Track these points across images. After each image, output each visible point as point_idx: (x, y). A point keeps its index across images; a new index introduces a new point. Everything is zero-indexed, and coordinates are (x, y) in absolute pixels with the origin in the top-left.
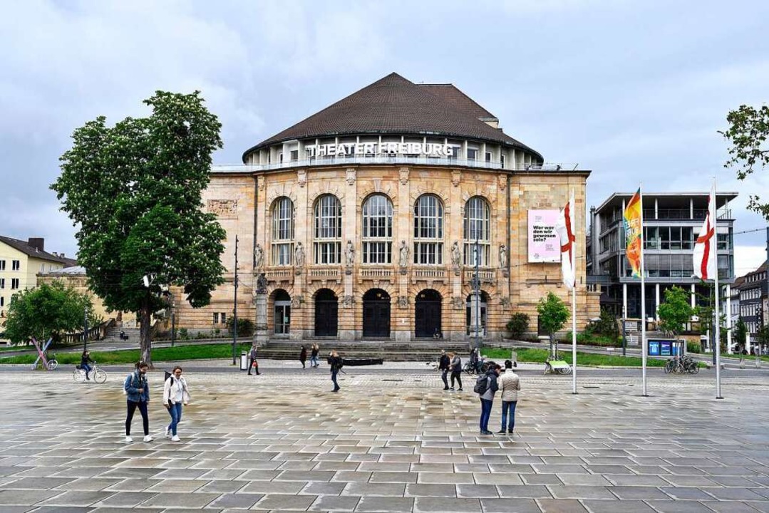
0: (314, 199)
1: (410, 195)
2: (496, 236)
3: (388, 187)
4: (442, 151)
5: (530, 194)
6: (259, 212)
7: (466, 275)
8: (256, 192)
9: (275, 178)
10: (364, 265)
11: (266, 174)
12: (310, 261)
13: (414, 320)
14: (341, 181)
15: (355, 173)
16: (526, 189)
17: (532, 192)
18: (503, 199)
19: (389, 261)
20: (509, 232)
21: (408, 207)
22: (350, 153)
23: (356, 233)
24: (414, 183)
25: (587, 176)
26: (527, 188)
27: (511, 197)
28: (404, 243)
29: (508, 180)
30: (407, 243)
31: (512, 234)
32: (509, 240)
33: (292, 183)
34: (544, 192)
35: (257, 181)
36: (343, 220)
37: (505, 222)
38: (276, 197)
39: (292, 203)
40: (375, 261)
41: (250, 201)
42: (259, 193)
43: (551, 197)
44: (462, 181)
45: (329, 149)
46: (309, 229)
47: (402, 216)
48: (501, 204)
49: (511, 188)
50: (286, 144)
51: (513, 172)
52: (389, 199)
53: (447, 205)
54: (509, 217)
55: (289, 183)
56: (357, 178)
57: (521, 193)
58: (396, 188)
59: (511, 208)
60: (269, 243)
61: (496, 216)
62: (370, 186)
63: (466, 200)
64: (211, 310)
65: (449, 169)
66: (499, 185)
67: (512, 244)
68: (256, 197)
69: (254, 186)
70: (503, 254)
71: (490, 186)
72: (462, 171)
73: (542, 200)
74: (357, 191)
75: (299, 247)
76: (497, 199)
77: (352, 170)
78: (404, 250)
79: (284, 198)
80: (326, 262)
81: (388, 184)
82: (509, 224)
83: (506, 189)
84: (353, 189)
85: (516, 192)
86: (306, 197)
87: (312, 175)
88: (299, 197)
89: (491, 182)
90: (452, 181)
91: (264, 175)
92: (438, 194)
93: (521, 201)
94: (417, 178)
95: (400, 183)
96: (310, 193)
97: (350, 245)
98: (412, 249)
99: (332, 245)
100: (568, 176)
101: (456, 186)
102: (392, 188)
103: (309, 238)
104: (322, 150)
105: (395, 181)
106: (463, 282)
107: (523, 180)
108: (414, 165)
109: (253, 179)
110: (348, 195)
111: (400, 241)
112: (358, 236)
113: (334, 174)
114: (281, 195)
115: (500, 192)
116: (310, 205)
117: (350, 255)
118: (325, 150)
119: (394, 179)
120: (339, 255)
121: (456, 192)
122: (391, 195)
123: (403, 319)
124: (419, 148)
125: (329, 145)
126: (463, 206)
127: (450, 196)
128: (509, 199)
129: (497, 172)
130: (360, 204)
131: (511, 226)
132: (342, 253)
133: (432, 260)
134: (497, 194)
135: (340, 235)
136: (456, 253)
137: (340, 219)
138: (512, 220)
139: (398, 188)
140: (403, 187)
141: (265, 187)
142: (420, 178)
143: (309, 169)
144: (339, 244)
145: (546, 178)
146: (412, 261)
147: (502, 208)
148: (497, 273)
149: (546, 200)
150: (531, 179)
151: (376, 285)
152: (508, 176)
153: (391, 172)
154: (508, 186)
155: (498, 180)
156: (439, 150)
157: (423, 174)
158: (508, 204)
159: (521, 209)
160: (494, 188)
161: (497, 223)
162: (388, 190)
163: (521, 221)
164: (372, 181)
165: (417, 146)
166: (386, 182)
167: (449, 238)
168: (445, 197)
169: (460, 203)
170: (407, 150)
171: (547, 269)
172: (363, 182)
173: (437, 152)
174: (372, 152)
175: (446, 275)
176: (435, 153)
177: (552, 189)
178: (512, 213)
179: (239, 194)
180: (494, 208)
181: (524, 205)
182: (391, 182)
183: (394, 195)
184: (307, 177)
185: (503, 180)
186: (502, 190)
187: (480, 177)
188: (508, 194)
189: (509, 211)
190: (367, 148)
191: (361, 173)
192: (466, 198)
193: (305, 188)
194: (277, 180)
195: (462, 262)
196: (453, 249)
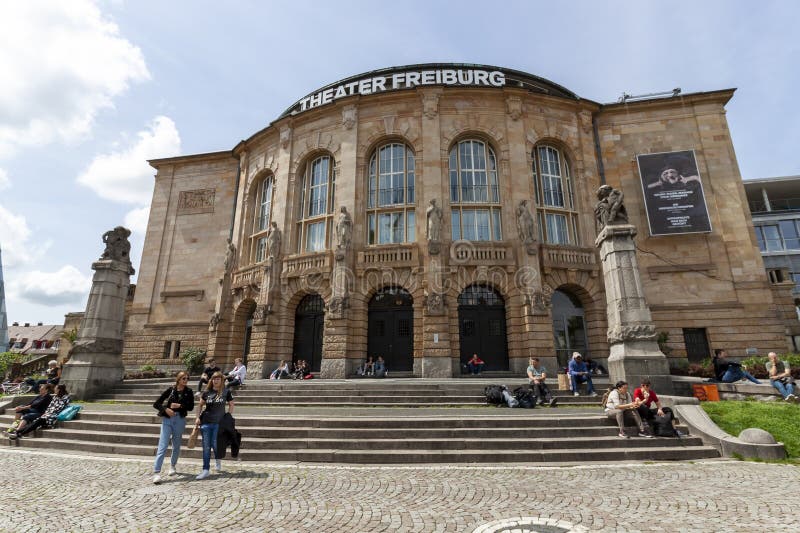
0: (299, 161)
1: (442, 136)
2: (587, 200)
3: (406, 127)
4: (488, 79)
5: (632, 138)
7: (545, 256)
8: (239, 176)
9: (258, 149)
12: (289, 249)
13: (457, 337)
14: (335, 127)
15: (355, 111)
16: (623, 133)
17: (636, 134)
18: (589, 146)
21: (439, 151)
23: (356, 198)
24: (448, 118)
25: (725, 101)
26: (625, 130)
27: (602, 145)
28: (433, 205)
29: (594, 120)
33: (275, 148)
34: (654, 132)
35: (239, 161)
36: (337, 183)
37: (597, 179)
38: (257, 174)
39: (273, 174)
41: (230, 188)
42: (242, 176)
43: (669, 138)
44: (524, 113)
45: (325, 97)
46: (291, 205)
47: (430, 164)
48: (588, 153)
49: (600, 133)
51: (602, 105)
52: (408, 145)
53: (503, 147)
54: (602, 171)
55: (271, 150)
56: (359, 120)
57: (617, 138)
58: (418, 127)
59: (604, 160)
61: (583, 171)
62: (378, 128)
63: (533, 143)
65: (502, 93)
66: (580, 124)
68: (238, 181)
69: (236, 169)
71: (566, 127)
72: (523, 98)
73: (654, 144)
74: (358, 137)
75: (273, 229)
76: (580, 146)
77: (350, 107)
78: (434, 215)
79: (267, 171)
81: (407, 121)
83: (591, 132)
84: (353, 135)
85: (608, 138)
86: (289, 162)
87: (299, 131)
88: (280, 165)
89: (568, 120)
90: (508, 113)
92: (486, 132)
93: (618, 149)
94: (452, 109)
95: (424, 118)
96: (294, 155)
97: (344, 217)
98: (448, 216)
100: (692, 104)
101: (515, 120)
102: (412, 126)
103: (290, 216)
104: (316, 101)
105: (416, 118)
106: (542, 269)
107: (617, 119)
108: (445, 87)
110: (344, 146)
112: (359, 202)
113: (327, 121)
114: (262, 169)
115: (584, 136)
116: (294, 171)
118: (320, 98)
119: (416, 114)
120: (331, 238)
121: (517, 128)
122: (411, 137)
123: (436, 336)
124: (453, 77)
126: (530, 151)
127: (507, 133)
128: (597, 147)
129: (577, 105)
130: (363, 155)
134: (580, 139)
135: (334, 207)
136: (526, 220)
137: (335, 185)
138: (608, 177)
139: (421, 125)
140: (430, 122)
141: (248, 165)
142: (456, 110)
143: (292, 121)
144: (331, 221)
145: (654, 113)
146: (449, 235)
147: (590, 159)
149: (661, 142)
150: (629, 117)
151: (387, 277)
152: (595, 115)
153: (411, 105)
154: (595, 130)
155: (579, 118)
156: (484, 79)
157: (460, 104)
158: (598, 154)
159: (620, 161)
160: (574, 129)
161: (585, 179)
162: (405, 130)
163: (623, 178)
164: (382, 121)
165: (449, 80)
166: (402, 120)
167: (511, 197)
168: (498, 137)
169: (524, 146)
170: (435, 80)
171: (682, 248)
172: (368, 125)
173: (480, 81)
174: (383, 88)
175: (510, 254)
176: (477, 82)
177: (668, 126)
178: (607, 167)
179: (219, 181)
180: (578, 158)
181: (624, 154)
182: (410, 119)
183: (416, 136)
184: (292, 133)
185: (586, 119)
186: (587, 133)
187: (552, 112)
188: (596, 139)
189: (600, 164)
190: (375, 85)
191: (365, 112)
192: (533, 140)
193: (288, 149)
194: (260, 151)
195: (536, 236)
196: (519, 213)
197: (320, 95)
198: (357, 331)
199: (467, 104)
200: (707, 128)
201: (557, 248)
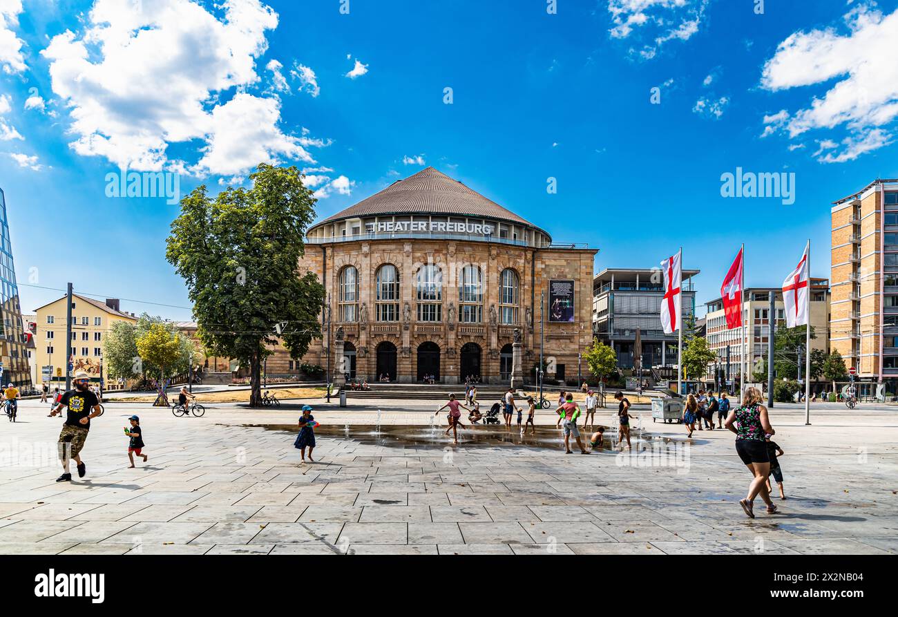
0: (376, 267)
1: (456, 266)
2: (524, 301)
3: (439, 259)
4: (481, 230)
5: (550, 267)
6: (327, 277)
7: (500, 331)
8: (325, 261)
9: (341, 249)
10: (418, 322)
11: (333, 245)
12: (372, 318)
13: (459, 367)
14: (399, 253)
15: (411, 246)
16: (547, 264)
17: (552, 266)
18: (529, 272)
19: (439, 319)
20: (533, 298)
21: (455, 275)
22: (406, 229)
23: (412, 296)
24: (460, 256)
25: (595, 254)
26: (548, 262)
27: (536, 270)
28: (451, 304)
29: (533, 256)
30: (454, 305)
31: (536, 298)
32: (533, 304)
33: (357, 253)
34: (561, 266)
35: (325, 252)
36: (401, 285)
37: (530, 289)
38: (342, 265)
39: (356, 270)
40: (427, 320)
41: (319, 268)
42: (328, 262)
43: (567, 270)
44: (498, 255)
45: (388, 226)
46: (372, 292)
48: (528, 275)
49: (535, 262)
50: (348, 221)
51: (538, 249)
53: (486, 275)
54: (533, 286)
55: (354, 253)
56: (413, 251)
57: (543, 266)
59: (535, 278)
60: (337, 303)
61: (524, 285)
62: (424, 258)
63: (501, 271)
64: (287, 359)
65: (488, 245)
66: (526, 258)
67: (535, 307)
68: (325, 265)
69: (323, 256)
70: (529, 315)
71: (519, 260)
72: (498, 247)
73: (559, 272)
74: (413, 261)
75: (364, 307)
76: (524, 271)
77: (409, 243)
78: (452, 311)
79: (350, 266)
80: (386, 319)
81: (439, 256)
82: (533, 291)
83: (531, 263)
84: (410, 260)
85: (539, 266)
86: (369, 265)
87: (374, 247)
88: (362, 265)
89: (519, 256)
90: (490, 255)
91: (331, 247)
93: (543, 273)
94: (462, 251)
95: (448, 255)
96: (373, 262)
97: (407, 306)
98: (458, 310)
99: (391, 306)
100: (581, 253)
101: (493, 259)
102: (442, 259)
103: (372, 299)
104: (382, 227)
105: (444, 254)
106: (498, 337)
107: (545, 255)
108: (461, 241)
109: (322, 250)
110: (405, 265)
111: (448, 303)
112: (414, 298)
113: (393, 247)
114: (347, 264)
115: (527, 265)
116: (373, 273)
117: (407, 314)
118: (384, 227)
119: (444, 252)
120: (398, 314)
121: (493, 264)
123: (451, 367)
124: (463, 227)
125: (388, 223)
126: (498, 276)
127: (489, 267)
128: (533, 271)
129: (525, 249)
130: (415, 272)
131: (535, 292)
132: (400, 312)
133: (473, 319)
134: (524, 267)
135: (398, 298)
136: (493, 313)
137: (398, 285)
138: (536, 288)
139: (446, 259)
140: (452, 259)
141: (333, 256)
142: (464, 251)
143: (372, 242)
144: (398, 306)
145: (563, 254)
146: (457, 320)
147: (528, 278)
148: (524, 330)
149: (563, 272)
150: (551, 255)
151: (429, 339)
152: (534, 252)
154: (533, 260)
155: (526, 255)
156: (479, 229)
157: (467, 249)
158: (533, 275)
159: (543, 279)
160: (522, 261)
161: (524, 290)
162: (439, 261)
163: (543, 289)
164: (426, 254)
165: (461, 226)
166: (437, 254)
167: (488, 301)
168: (484, 268)
169: (496, 273)
170: (453, 229)
171: (562, 327)
172: (418, 255)
174: (425, 229)
175: (485, 331)
176: (476, 232)
177: (568, 263)
178: (536, 282)
179: (310, 262)
180: (522, 278)
181: (545, 276)
182: (441, 254)
183: (444, 265)
184: (370, 248)
185: (529, 255)
186: (529, 263)
187: (512, 252)
188: (533, 266)
189: (533, 280)
190: (420, 226)
191: (417, 246)
192: (500, 269)
193: (369, 258)
194: (343, 250)
195: (497, 321)
196: (490, 311)
197: (385, 223)
198: (414, 360)
199: (470, 249)
200: (584, 267)
201: (506, 327)
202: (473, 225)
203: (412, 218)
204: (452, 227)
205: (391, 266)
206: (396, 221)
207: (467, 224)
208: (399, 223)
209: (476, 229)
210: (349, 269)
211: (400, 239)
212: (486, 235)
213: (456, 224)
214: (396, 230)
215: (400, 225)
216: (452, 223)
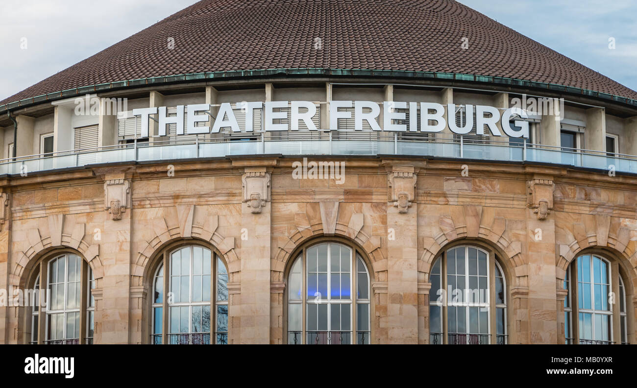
0: (149, 254)
1: (420, 244)
3: (358, 221)
4: (500, 124)
9: (38, 194)
14: (226, 204)
15: (266, 180)
21: (415, 274)
22: (249, 127)
24: (431, 210)
33: (87, 209)
38: (39, 248)
39: (85, 263)
44: (557, 206)
45: (192, 119)
47: (400, 299)
50: (64, 107)
52: (360, 252)
53: (518, 271)
55: (77, 208)
56: (273, 196)
58: (378, 224)
62: (309, 218)
63: (570, 257)
65: (524, 173)
72: (557, 179)
74: (272, 229)
77: (258, 172)
79: (64, 250)
81: (360, 211)
84: (263, 226)
86: (127, 247)
87: (143, 188)
88: (104, 248)
89: (629, 209)
90: (531, 206)
92: (494, 239)
94: (437, 195)
95: (390, 209)
96: (139, 236)
101: (542, 220)
102: (369, 221)
104: (171, 120)
105: (377, 206)
108: (431, 159)
113: (206, 184)
114: (56, 243)
116: (140, 271)
118: (178, 120)
119: (376, 198)
121: (543, 234)
122: (369, 242)
124: (438, 117)
126: (562, 274)
127: (527, 245)
130: (281, 267)
139: (384, 221)
140: (402, 220)
142: (445, 195)
153: (367, 180)
156: (492, 122)
157: (452, 185)
162: (358, 229)
164: (315, 205)
165: (432, 111)
166: (352, 207)
168: (512, 250)
169: (554, 267)
170: (406, 122)
172: (290, 208)
173: (487, 128)
174: (311, 126)
176: (480, 131)
182: (366, 207)
183: (375, 242)
184: (131, 192)
190: (295, 116)
191: (284, 181)
192: (567, 253)
193: (125, 224)
194: (43, 200)
197: (180, 109)
199: (464, 185)
202: (469, 108)
203: (268, 90)
204: (402, 116)
205: (197, 250)
206: (217, 100)
207: (452, 108)
208: (225, 107)
209: (481, 121)
210: (65, 260)
211: (229, 159)
212: (515, 142)
213: (413, 106)
214: (216, 129)
215: (231, 115)
216: (403, 105)
